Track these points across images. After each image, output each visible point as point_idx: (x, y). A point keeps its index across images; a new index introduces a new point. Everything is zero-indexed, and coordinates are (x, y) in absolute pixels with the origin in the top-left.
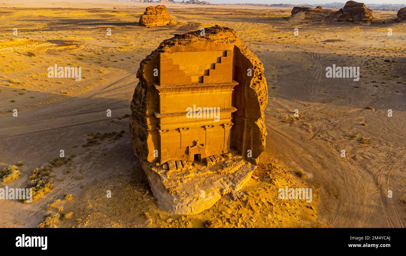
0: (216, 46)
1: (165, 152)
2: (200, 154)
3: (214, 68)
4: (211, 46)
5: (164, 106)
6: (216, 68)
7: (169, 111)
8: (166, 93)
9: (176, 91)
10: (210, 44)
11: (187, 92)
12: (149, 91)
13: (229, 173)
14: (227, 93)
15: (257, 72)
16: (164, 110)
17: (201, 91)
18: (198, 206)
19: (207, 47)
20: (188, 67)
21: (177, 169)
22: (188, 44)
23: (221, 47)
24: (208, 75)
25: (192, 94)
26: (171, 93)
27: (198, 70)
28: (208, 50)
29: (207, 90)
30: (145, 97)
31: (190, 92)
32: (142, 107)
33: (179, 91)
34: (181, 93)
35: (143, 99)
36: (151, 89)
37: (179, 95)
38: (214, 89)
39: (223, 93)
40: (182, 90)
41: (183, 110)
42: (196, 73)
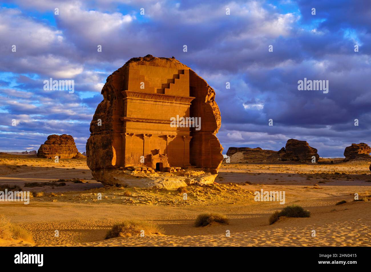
0: (175, 65)
1: (129, 157)
2: (162, 163)
3: (174, 83)
4: (170, 65)
5: (130, 110)
6: (175, 83)
7: (135, 116)
8: (133, 98)
9: (141, 97)
10: (170, 63)
11: (151, 100)
12: (115, 99)
13: (192, 176)
14: (185, 106)
15: (210, 91)
16: (130, 114)
17: (162, 101)
18: (169, 184)
19: (168, 65)
20: (151, 79)
21: (141, 171)
22: (151, 61)
23: (179, 67)
24: (169, 88)
25: (155, 103)
26: (137, 98)
27: (160, 83)
28: (168, 67)
29: (168, 101)
30: (111, 106)
31: (154, 100)
32: (107, 116)
33: (144, 98)
34: (146, 99)
35: (108, 108)
36: (117, 97)
37: (143, 102)
38: (174, 101)
39: (181, 105)
40: (146, 97)
41: (147, 117)
42: (158, 86)
